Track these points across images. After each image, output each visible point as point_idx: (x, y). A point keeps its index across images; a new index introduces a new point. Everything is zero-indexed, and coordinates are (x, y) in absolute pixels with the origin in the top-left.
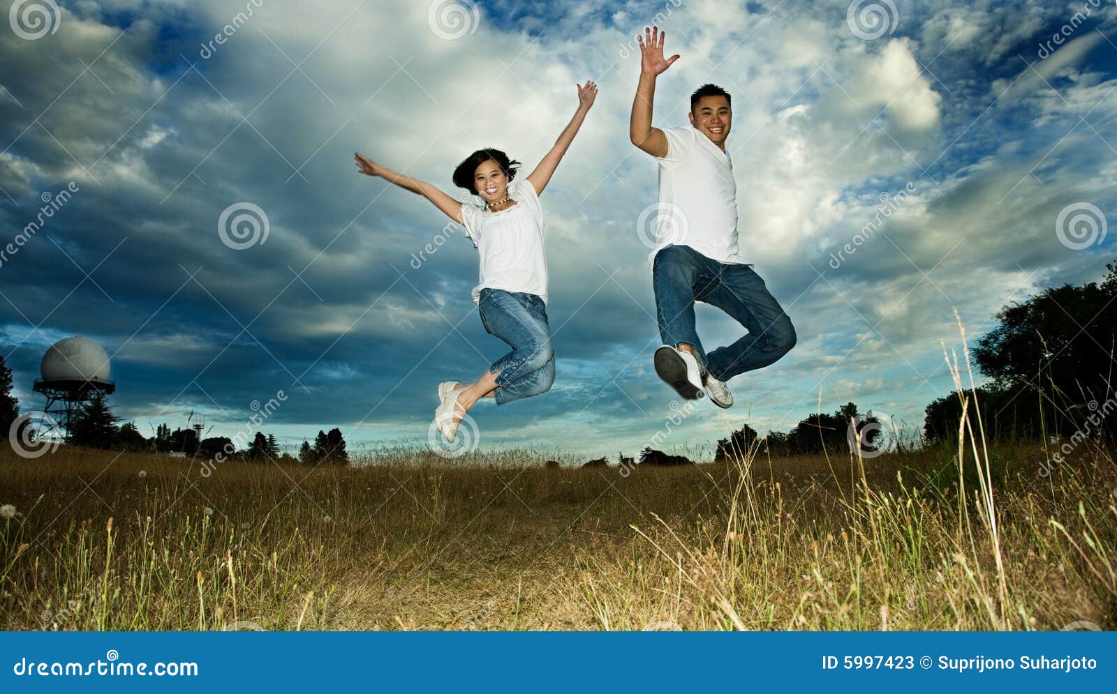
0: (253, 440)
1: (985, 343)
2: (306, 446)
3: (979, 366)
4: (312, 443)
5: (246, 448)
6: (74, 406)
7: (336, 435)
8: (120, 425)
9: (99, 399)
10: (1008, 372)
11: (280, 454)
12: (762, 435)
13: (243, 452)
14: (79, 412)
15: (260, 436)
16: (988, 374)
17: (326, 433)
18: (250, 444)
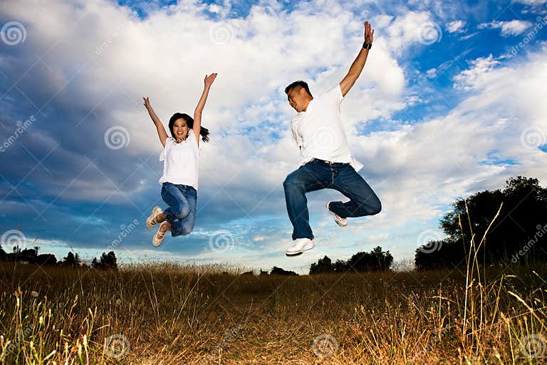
0: (66, 256)
1: (447, 218)
2: (95, 260)
3: (444, 229)
4: (99, 259)
5: (63, 260)
7: (112, 253)
10: (457, 233)
11: (81, 264)
12: (333, 261)
13: (60, 262)
15: (70, 254)
16: (447, 233)
17: (107, 254)
18: (65, 258)
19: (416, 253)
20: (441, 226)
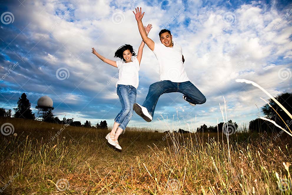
0: (85, 122)
1: (265, 107)
2: (98, 124)
3: (263, 112)
4: (99, 124)
5: (84, 124)
6: (44, 112)
7: (105, 122)
8: (55, 117)
9: (50, 111)
10: (271, 114)
11: (92, 126)
12: (208, 127)
13: (83, 125)
14: (45, 114)
15: (87, 121)
16: (265, 114)
17: (103, 121)
18: (85, 123)
19: (249, 124)
20: (262, 111)
